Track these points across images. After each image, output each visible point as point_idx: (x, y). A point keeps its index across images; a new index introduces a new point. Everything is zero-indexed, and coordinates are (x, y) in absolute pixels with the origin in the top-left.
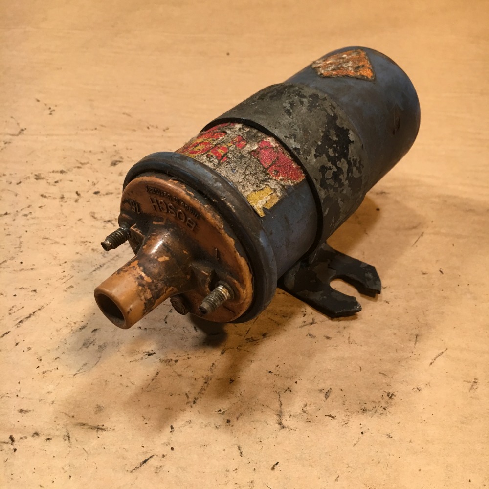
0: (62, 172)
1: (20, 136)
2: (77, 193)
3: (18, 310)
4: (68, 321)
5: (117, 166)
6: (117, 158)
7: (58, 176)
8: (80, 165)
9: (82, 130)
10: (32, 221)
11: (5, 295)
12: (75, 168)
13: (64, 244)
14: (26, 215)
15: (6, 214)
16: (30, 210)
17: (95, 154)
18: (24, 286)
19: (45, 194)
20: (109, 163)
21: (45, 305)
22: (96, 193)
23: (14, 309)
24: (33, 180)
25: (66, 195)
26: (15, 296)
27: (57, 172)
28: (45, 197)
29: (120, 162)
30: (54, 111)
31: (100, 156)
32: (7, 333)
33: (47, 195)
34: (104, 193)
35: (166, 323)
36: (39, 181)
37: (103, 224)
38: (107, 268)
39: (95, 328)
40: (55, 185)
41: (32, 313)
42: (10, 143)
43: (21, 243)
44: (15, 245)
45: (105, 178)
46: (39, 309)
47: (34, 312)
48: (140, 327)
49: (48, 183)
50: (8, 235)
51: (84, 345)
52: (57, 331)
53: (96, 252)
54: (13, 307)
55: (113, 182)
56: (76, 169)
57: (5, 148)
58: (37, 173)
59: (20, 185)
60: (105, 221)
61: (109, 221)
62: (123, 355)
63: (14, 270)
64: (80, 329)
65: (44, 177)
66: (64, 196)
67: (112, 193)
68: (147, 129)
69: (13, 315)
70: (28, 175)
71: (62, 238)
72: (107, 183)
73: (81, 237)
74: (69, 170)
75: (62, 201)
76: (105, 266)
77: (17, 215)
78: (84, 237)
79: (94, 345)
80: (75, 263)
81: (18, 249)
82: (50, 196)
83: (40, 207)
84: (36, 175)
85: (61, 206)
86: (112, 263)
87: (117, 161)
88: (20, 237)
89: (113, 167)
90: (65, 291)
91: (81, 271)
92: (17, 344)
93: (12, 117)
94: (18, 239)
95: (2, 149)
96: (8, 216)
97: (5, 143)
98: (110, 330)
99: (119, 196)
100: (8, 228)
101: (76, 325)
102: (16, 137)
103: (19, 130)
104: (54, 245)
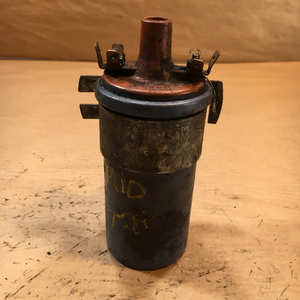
0: (50, 192)
1: (25, 173)
2: (60, 203)
3: (29, 272)
4: (60, 278)
5: (82, 188)
6: (82, 184)
7: (49, 195)
8: (61, 188)
9: (60, 169)
10: (34, 220)
11: (20, 263)
12: (58, 189)
13: (54, 233)
14: (30, 217)
15: (19, 216)
16: (33, 213)
17: (69, 181)
18: (32, 258)
19: (41, 205)
20: (78, 186)
21: (45, 269)
22: (71, 203)
23: (27, 272)
24: (34, 197)
25: (54, 205)
26: (27, 264)
27: (47, 192)
29: (84, 185)
30: (44, 159)
31: (72, 183)
32: (23, 287)
33: (43, 205)
34: (76, 203)
35: (120, 277)
36: (37, 197)
37: (77, 220)
38: (82, 245)
39: (78, 282)
40: (47, 200)
41: (37, 274)
42: (19, 177)
43: (28, 232)
44: (25, 233)
45: (76, 195)
46: (42, 272)
47: (39, 273)
48: (104, 280)
49: (42, 198)
50: (20, 227)
51: (71, 292)
52: (54, 285)
53: (74, 236)
54: (26, 271)
55: (81, 197)
57: (16, 180)
58: (36, 193)
59: (26, 200)
60: (78, 219)
61: (80, 218)
62: (95, 298)
63: (25, 249)
64: (68, 282)
65: (40, 195)
66: (53, 205)
67: (80, 203)
68: (98, 167)
69: (26, 275)
70: (31, 194)
71: (53, 229)
72: (77, 197)
73: (64, 228)
74: (54, 191)
75: (51, 208)
76: (80, 245)
77: (25, 217)
78: (66, 228)
79: (77, 292)
80: (62, 244)
81: (26, 236)
82: (44, 206)
83: (39, 212)
84: (35, 194)
85: (51, 211)
86: (84, 243)
87: (82, 185)
88: (27, 229)
89: (80, 188)
90: (57, 260)
91: (66, 248)
92: (30, 293)
93: (20, 163)
94: (26, 230)
95: (14, 180)
96: (20, 217)
97: (16, 177)
98: (86, 282)
99: (85, 204)
100: (20, 224)
101: (66, 280)
102: (22, 174)
103: (24, 170)
104: (48, 233)
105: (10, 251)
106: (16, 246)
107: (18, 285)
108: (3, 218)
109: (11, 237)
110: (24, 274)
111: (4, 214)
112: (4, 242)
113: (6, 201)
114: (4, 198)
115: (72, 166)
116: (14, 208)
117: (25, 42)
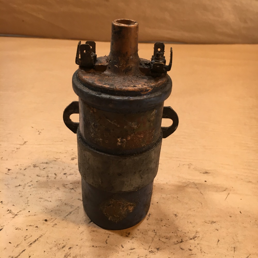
0: (47, 163)
1: (24, 145)
2: (55, 174)
3: (29, 238)
4: (56, 243)
5: (74, 160)
6: (74, 156)
7: (45, 165)
8: (56, 160)
9: (55, 142)
10: (33, 189)
11: (22, 229)
13: (51, 201)
14: (30, 186)
15: (20, 185)
16: (32, 183)
17: (63, 153)
18: (31, 224)
19: (39, 175)
20: (70, 159)
21: (43, 235)
22: (65, 174)
23: (27, 237)
24: (32, 167)
26: (27, 230)
27: (44, 163)
28: (39, 176)
29: (76, 158)
30: (41, 132)
31: (65, 155)
32: (24, 251)
33: (40, 175)
34: (69, 174)
35: (107, 243)
36: (36, 168)
37: (70, 190)
38: (74, 214)
39: (70, 247)
40: (43, 170)
41: (36, 239)
42: (19, 148)
43: (28, 201)
44: (25, 202)
45: (69, 166)
46: (40, 237)
47: (38, 239)
48: (93, 246)
49: (40, 169)
50: (21, 197)
51: (65, 256)
52: (50, 249)
53: (67, 205)
54: (26, 236)
55: (73, 168)
56: (54, 162)
57: (17, 151)
58: (34, 164)
59: (26, 170)
60: (70, 189)
61: (72, 189)
63: (26, 216)
64: (62, 247)
65: (38, 165)
66: (49, 176)
67: (73, 174)
69: (27, 240)
70: (30, 165)
71: (49, 198)
72: (70, 169)
73: (59, 197)
74: (50, 162)
75: (47, 178)
76: (72, 213)
77: (25, 186)
78: (61, 197)
79: (70, 256)
80: (57, 212)
81: (27, 204)
82: (41, 176)
83: (37, 182)
84: (33, 165)
86: (76, 211)
87: (74, 158)
88: (27, 198)
89: (72, 161)
90: (53, 227)
91: (60, 216)
92: (30, 257)
93: (20, 136)
94: (26, 199)
95: (15, 152)
96: (20, 187)
97: (17, 149)
98: (78, 247)
99: (76, 175)
100: (21, 193)
101: (60, 245)
102: (22, 146)
103: (24, 142)
104: (45, 201)
105: (13, 218)
106: (17, 214)
107: (20, 249)
108: (6, 187)
109: (13, 205)
110: (25, 239)
111: (7, 183)
112: (7, 210)
113: (9, 171)
114: (7, 168)
115: (65, 140)
116: (16, 178)
117: (23, 21)
